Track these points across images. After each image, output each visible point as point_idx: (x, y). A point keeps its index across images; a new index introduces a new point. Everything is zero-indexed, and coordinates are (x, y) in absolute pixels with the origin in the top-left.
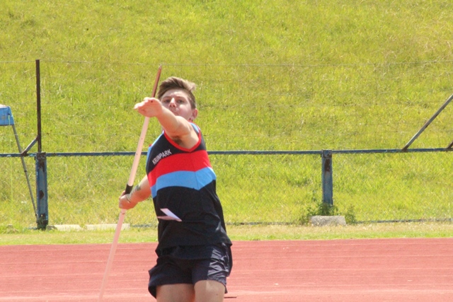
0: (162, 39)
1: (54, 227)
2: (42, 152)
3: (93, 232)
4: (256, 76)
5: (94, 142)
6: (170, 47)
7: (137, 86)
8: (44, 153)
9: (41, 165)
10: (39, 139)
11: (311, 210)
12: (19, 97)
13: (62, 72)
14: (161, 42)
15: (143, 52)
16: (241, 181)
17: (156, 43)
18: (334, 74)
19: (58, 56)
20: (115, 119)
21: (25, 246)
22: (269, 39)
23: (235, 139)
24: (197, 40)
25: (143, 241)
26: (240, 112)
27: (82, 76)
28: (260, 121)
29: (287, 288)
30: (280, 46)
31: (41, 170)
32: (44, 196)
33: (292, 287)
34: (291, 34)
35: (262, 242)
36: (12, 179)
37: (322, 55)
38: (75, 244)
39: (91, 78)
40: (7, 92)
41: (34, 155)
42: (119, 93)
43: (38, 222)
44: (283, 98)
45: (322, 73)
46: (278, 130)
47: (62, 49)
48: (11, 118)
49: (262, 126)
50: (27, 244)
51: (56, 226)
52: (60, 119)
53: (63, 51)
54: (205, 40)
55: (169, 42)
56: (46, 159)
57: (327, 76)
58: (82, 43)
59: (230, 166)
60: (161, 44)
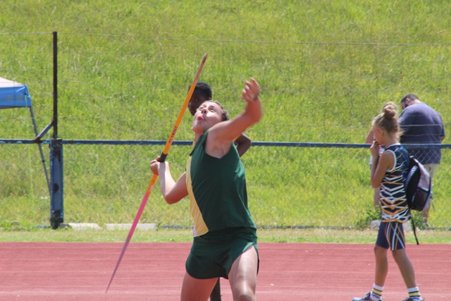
0: (224, 7)
1: (68, 226)
2: (58, 139)
3: (114, 232)
4: (333, 54)
5: (133, 129)
6: (232, 17)
7: (188, 63)
8: (61, 140)
9: (57, 153)
10: (54, 124)
11: (371, 214)
12: (46, 74)
13: (100, 45)
14: (222, 11)
15: (200, 22)
16: (304, 180)
17: (216, 12)
18: (428, 54)
19: (97, 26)
20: (159, 103)
21: (22, 243)
22: (353, 10)
23: (301, 129)
24: (266, 10)
25: (155, 241)
26: (310, 98)
27: (124, 51)
28: (334, 108)
29: (282, 288)
30: (365, 18)
31: (57, 159)
32: (59, 191)
33: (288, 288)
34: (380, 5)
35: (288, 245)
36: (32, 171)
37: (417, 29)
38: (80, 242)
40: (34, 68)
41: (48, 141)
42: (167, 72)
43: (52, 220)
44: (363, 82)
45: (414, 52)
46: (355, 119)
47: (103, 17)
48: (29, 99)
49: (336, 115)
50: (25, 241)
51: (70, 224)
52: (94, 101)
53: (104, 19)
54: (275, 10)
55: (232, 11)
56: (62, 147)
57: (420, 56)
58: (127, 10)
59: (292, 160)
60: (222, 14)
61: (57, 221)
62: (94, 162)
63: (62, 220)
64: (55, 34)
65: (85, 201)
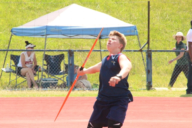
1: (154, 89)
2: (150, 49)
3: (175, 92)
9: (149, 56)
10: (148, 43)
13: (170, 7)
27: (180, 9)
31: (149, 59)
32: (150, 73)
39: (185, 10)
40: (140, 18)
41: (145, 51)
43: (147, 86)
48: (137, 32)
51: (155, 88)
52: (166, 32)
56: (151, 53)
61: (149, 87)
62: (166, 60)
63: (151, 86)
64: (149, 2)
65: (162, 77)
